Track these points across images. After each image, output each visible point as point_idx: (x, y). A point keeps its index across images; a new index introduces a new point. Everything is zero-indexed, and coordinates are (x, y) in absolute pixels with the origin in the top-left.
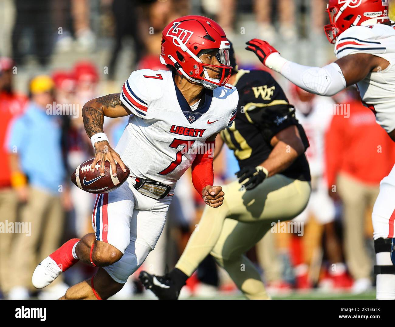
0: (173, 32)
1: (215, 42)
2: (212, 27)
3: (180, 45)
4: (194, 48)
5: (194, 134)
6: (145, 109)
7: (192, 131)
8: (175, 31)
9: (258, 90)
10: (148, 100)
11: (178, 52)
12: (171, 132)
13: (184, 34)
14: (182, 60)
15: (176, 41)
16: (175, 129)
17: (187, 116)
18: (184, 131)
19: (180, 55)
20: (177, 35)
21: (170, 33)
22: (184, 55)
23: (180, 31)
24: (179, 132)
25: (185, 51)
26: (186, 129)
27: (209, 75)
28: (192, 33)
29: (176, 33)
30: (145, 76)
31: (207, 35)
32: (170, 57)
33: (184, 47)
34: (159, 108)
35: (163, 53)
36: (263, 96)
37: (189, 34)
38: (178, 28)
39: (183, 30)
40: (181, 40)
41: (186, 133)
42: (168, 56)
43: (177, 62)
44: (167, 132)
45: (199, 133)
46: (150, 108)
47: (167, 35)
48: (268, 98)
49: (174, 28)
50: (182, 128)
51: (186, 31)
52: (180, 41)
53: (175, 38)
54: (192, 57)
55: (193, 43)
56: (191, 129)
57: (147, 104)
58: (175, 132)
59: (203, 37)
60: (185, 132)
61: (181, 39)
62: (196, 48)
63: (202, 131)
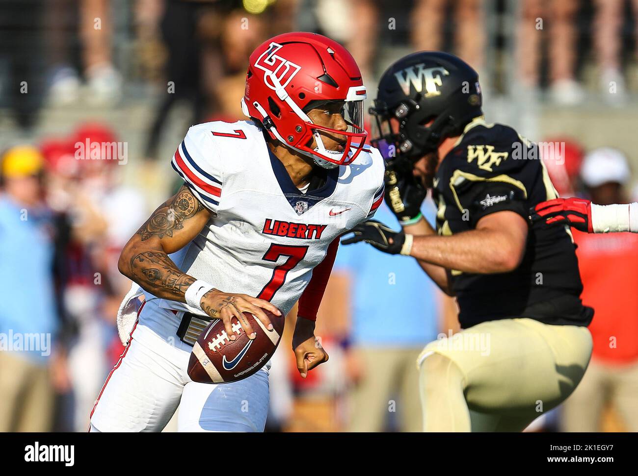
0: (266, 61)
1: (338, 88)
2: (336, 60)
3: (275, 87)
4: (299, 96)
5: (307, 233)
6: (217, 192)
7: (302, 229)
8: (270, 60)
9: (475, 150)
10: (221, 175)
11: (270, 99)
12: (265, 232)
13: (284, 67)
14: (277, 114)
15: (268, 77)
16: (271, 227)
17: (293, 202)
18: (288, 230)
19: (274, 105)
20: (272, 69)
21: (262, 63)
22: (280, 106)
23: (278, 62)
24: (279, 232)
25: (282, 99)
26: (291, 227)
27: (324, 144)
28: (299, 68)
29: (272, 64)
30: (215, 134)
31: (324, 75)
32: (256, 105)
33: (281, 92)
34: (241, 190)
35: (248, 97)
36: (480, 162)
37: (293, 69)
38: (275, 56)
39: (284, 61)
40: (278, 78)
41: (293, 233)
42: (254, 104)
43: (268, 117)
44: (258, 233)
45: (315, 232)
46: (224, 190)
47: (256, 65)
48: (487, 167)
49: (269, 54)
50: (285, 224)
51: (288, 64)
52: (276, 81)
53: (268, 72)
54: (294, 112)
55: (299, 87)
56: (300, 226)
57: (221, 183)
58: (272, 232)
59: (318, 78)
60: (290, 233)
61: (278, 76)
62: (302, 95)
63: (320, 228)
